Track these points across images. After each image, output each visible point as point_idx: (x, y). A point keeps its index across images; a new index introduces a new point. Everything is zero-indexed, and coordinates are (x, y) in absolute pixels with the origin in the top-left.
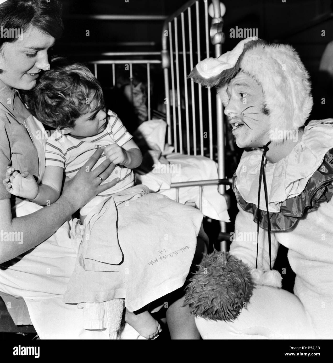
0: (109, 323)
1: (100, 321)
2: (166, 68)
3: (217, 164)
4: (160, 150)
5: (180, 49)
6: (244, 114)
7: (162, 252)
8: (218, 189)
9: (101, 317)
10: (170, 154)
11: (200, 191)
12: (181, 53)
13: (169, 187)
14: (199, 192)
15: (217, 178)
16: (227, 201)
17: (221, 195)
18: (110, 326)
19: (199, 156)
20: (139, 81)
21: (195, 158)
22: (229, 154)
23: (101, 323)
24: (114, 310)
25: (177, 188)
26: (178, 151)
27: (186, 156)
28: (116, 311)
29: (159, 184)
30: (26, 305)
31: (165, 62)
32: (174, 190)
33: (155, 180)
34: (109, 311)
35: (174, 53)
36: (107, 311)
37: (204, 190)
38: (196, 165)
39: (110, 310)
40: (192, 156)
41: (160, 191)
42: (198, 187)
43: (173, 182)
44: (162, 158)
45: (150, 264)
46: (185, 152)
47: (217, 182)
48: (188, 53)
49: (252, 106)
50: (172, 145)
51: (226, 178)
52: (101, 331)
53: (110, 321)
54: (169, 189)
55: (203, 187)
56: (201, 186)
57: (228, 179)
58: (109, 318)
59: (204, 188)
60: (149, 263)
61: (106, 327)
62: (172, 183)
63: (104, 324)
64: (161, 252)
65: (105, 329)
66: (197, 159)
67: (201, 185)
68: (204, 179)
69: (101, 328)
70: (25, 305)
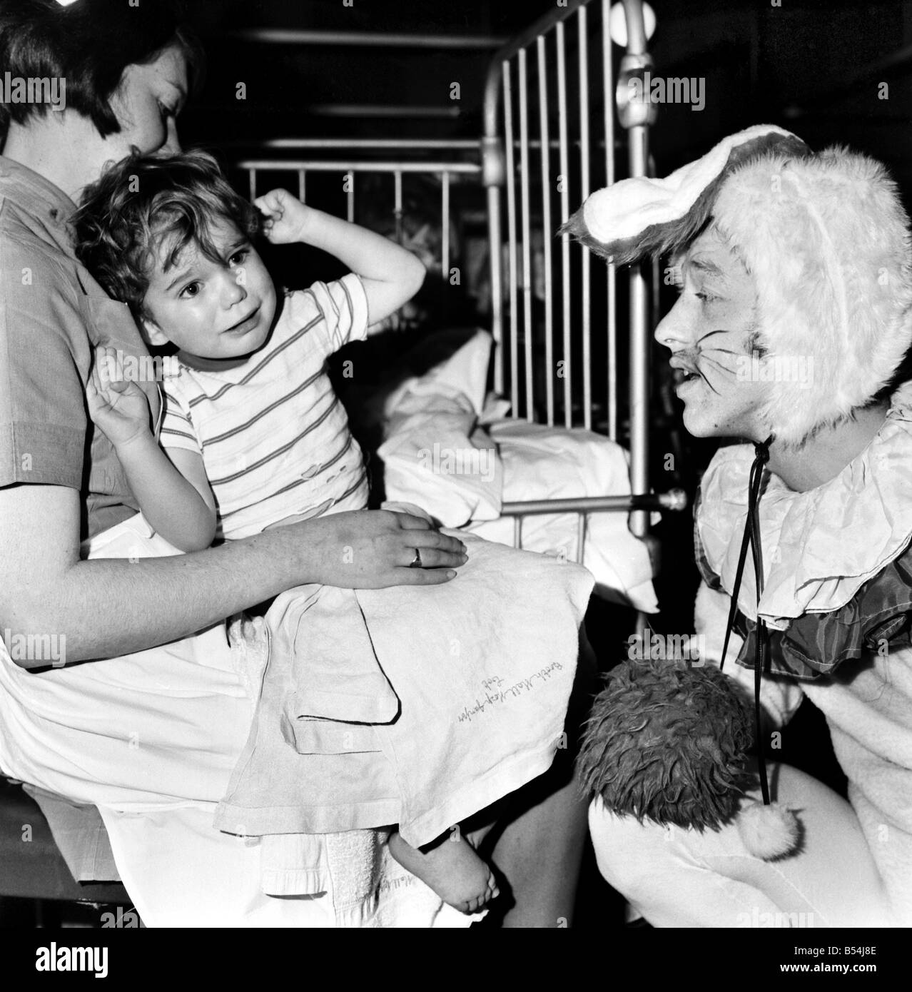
0: (334, 876)
1: (307, 873)
2: (495, 185)
3: (627, 454)
4: (473, 411)
5: (534, 133)
6: (702, 348)
7: (490, 683)
8: (629, 521)
9: (311, 862)
10: (498, 422)
11: (579, 527)
12: (535, 144)
13: (497, 515)
14: (576, 528)
15: (627, 492)
16: (653, 555)
17: (637, 537)
18: (335, 886)
19: (577, 431)
20: (421, 223)
21: (568, 434)
22: (660, 422)
23: (311, 876)
24: (346, 842)
25: (518, 516)
26: (522, 414)
27: (542, 427)
28: (354, 845)
29: (468, 505)
30: (105, 827)
31: (491, 169)
32: (510, 522)
33: (459, 494)
34: (332, 844)
35: (517, 144)
36: (328, 845)
37: (590, 523)
38: (569, 454)
39: (335, 844)
40: (559, 430)
41: (473, 524)
42: (575, 516)
43: (506, 500)
44: (479, 432)
45: (464, 719)
46: (541, 418)
47: (628, 502)
48: (554, 144)
49: (722, 329)
50: (506, 396)
51: (652, 492)
52: (311, 899)
53: (335, 874)
54: (498, 519)
55: (588, 516)
56: (584, 512)
57: (656, 497)
58: (334, 865)
59: (590, 518)
60: (461, 717)
61: (324, 890)
62: (504, 504)
63: (319, 881)
64: (489, 685)
65: (321, 894)
66: (575, 438)
67: (584, 509)
68: (591, 495)
69: (311, 892)
70: (102, 826)
